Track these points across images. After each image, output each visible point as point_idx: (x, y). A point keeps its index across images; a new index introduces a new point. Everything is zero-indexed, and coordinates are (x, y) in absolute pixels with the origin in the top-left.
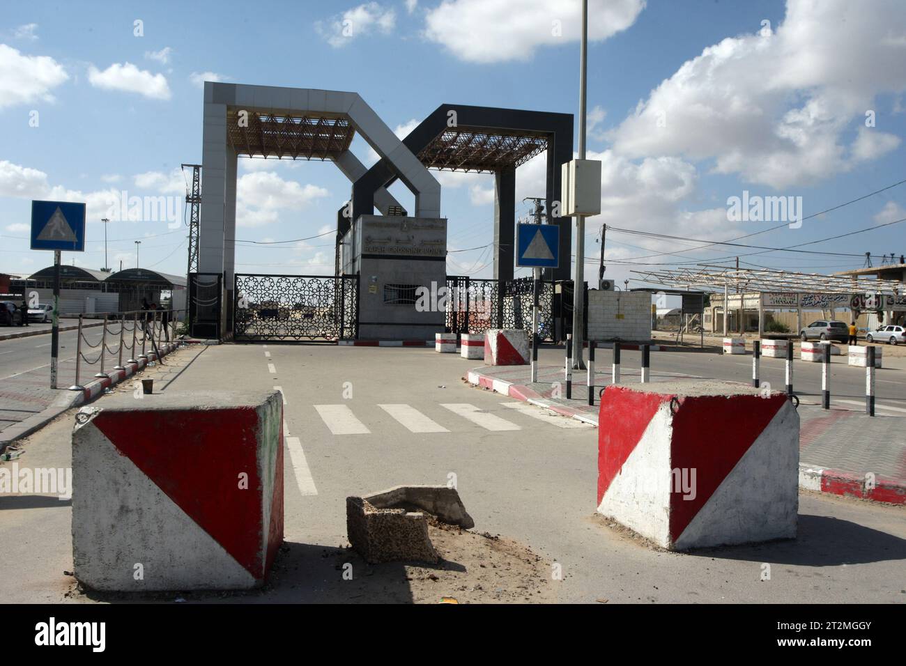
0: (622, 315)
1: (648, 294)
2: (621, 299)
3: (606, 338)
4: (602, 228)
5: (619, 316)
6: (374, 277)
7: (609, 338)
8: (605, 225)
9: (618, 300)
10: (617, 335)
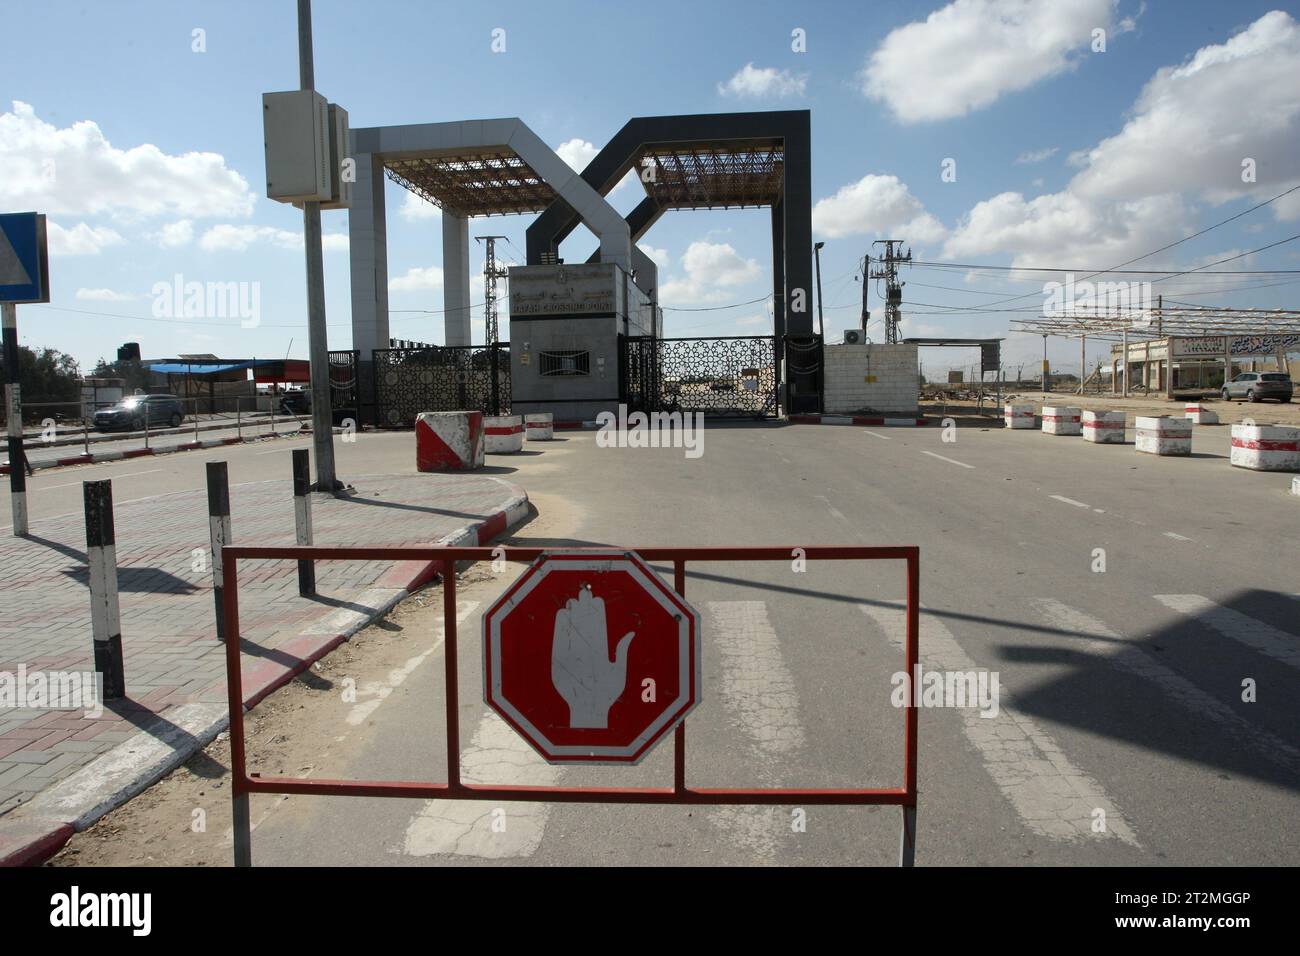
0: (874, 378)
1: (912, 346)
2: (872, 355)
3: (851, 409)
4: (864, 260)
5: (869, 379)
6: (526, 344)
7: (856, 409)
8: (867, 257)
9: (868, 357)
10: (868, 404)
